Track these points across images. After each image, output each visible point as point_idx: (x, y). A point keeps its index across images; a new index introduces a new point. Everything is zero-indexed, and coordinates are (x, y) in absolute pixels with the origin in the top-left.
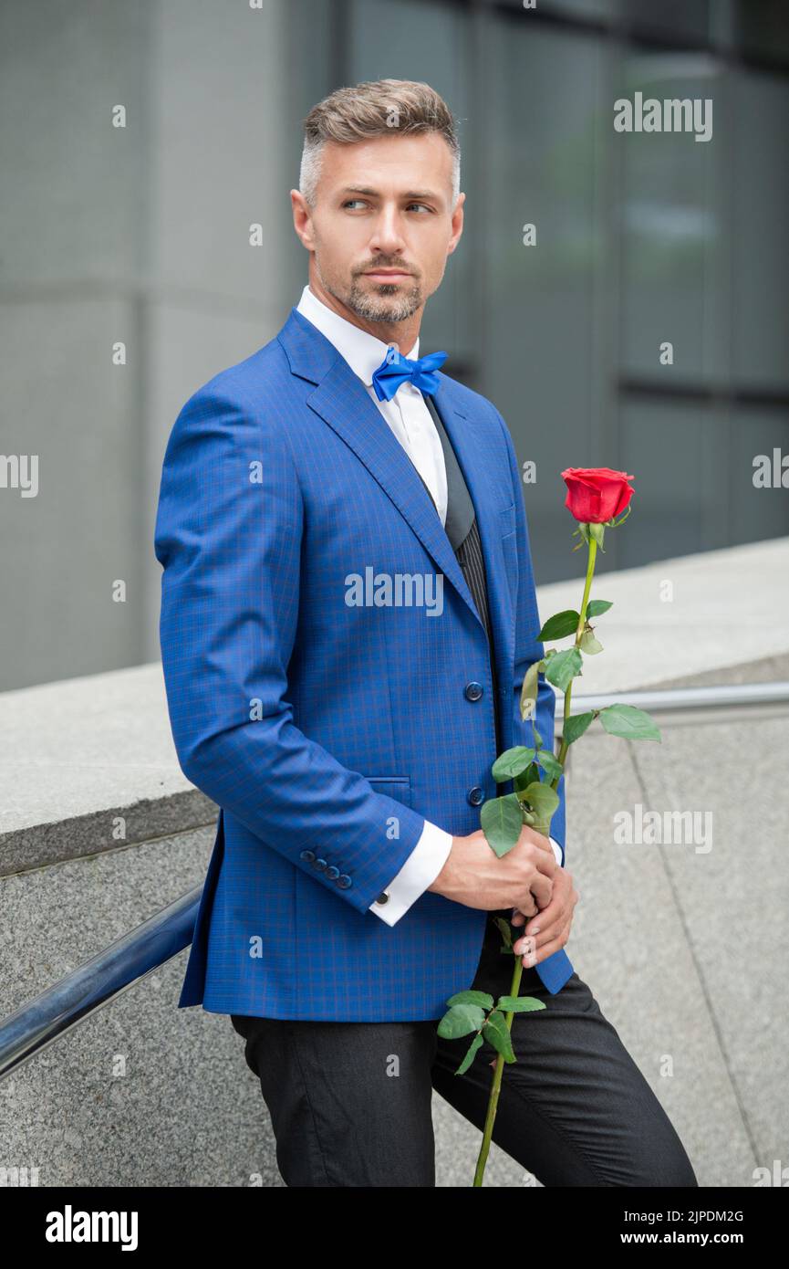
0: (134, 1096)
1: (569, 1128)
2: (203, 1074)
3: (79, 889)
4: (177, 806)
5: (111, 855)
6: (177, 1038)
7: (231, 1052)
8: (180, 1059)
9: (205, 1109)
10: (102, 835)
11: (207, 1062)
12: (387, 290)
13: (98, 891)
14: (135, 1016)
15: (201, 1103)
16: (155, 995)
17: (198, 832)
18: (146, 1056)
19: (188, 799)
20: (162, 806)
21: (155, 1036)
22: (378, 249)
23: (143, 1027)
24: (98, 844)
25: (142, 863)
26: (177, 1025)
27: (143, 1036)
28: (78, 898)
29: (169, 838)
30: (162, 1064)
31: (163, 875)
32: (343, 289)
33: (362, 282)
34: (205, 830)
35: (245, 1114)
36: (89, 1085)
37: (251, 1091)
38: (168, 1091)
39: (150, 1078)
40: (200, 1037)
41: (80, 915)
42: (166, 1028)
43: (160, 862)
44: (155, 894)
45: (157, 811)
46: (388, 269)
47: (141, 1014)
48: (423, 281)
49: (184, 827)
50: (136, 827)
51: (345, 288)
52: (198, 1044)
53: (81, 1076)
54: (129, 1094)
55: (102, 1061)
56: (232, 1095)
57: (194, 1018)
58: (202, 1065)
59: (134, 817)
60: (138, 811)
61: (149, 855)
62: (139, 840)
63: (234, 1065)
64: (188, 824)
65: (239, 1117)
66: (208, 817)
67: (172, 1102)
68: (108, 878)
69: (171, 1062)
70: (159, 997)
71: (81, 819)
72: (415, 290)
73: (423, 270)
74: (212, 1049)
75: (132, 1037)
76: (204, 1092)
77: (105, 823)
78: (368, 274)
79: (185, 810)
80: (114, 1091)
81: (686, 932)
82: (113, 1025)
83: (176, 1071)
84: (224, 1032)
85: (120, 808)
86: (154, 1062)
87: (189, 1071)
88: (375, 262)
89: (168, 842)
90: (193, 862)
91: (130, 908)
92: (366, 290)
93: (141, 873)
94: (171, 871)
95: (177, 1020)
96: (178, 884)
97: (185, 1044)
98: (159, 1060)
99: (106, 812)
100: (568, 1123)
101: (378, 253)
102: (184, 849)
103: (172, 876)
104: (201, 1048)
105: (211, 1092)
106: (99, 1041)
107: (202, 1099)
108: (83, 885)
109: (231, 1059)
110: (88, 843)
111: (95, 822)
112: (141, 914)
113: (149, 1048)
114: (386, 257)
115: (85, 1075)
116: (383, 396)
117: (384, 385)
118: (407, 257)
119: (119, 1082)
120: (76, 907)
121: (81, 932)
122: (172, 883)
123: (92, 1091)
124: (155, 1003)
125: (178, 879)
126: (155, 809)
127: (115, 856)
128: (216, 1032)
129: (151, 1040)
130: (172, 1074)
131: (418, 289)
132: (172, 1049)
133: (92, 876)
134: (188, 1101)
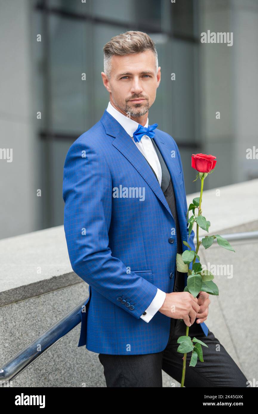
0: (57, 377)
1: (213, 380)
2: (78, 369)
3: (35, 307)
4: (65, 278)
5: (45, 295)
6: (69, 357)
7: (86, 361)
8: (70, 364)
9: (79, 381)
10: (42, 289)
11: (79, 365)
12: (138, 106)
13: (41, 308)
14: (55, 350)
15: (78, 379)
16: (61, 343)
17: (72, 287)
18: (60, 363)
19: (68, 276)
20: (60, 278)
21: (62, 357)
22: (133, 92)
23: (58, 354)
24: (40, 292)
25: (55, 298)
26: (69, 352)
27: (58, 357)
28: (35, 310)
29: (62, 289)
30: (65, 366)
31: (61, 302)
32: (123, 106)
33: (129, 104)
34: (74, 286)
35: (91, 382)
36: (42, 374)
37: (93, 374)
38: (67, 375)
39: (61, 371)
40: (76, 356)
41: (36, 316)
42: (65, 354)
43: (60, 297)
44: (59, 308)
45: (58, 280)
46: (138, 99)
47: (57, 349)
48: (150, 100)
49: (67, 285)
50: (52, 286)
51: (123, 105)
52: (75, 359)
53: (39, 371)
54: (55, 377)
55: (46, 366)
56: (87, 376)
57: (74, 350)
58: (77, 366)
59: (51, 282)
60: (52, 280)
61: (57, 295)
62: (53, 290)
63: (87, 365)
64: (68, 284)
65: (90, 383)
66: (74, 281)
67: (68, 379)
68: (44, 303)
69: (67, 365)
70: (62, 343)
71: (35, 283)
72: (147, 104)
73: (149, 97)
74: (80, 360)
75: (55, 357)
76: (78, 375)
77: (43, 285)
78: (131, 101)
79: (67, 280)
80: (50, 376)
81: (224, 316)
82: (48, 353)
83: (69, 368)
84: (83, 354)
85: (47, 280)
86: (62, 366)
87: (73, 368)
88: (133, 97)
89: (63, 290)
90: (71, 297)
91: (52, 313)
92: (131, 106)
93: (54, 301)
94: (64, 300)
95: (69, 351)
96: (66, 304)
97: (71, 359)
98: (64, 365)
99: (43, 281)
100: (212, 378)
101: (134, 94)
102: (67, 293)
103: (64, 302)
104: (76, 360)
105: (80, 375)
106: (44, 359)
107: (78, 377)
108: (36, 306)
109: (86, 364)
110: (37, 292)
111: (39, 284)
112: (55, 315)
113: (60, 361)
114: (136, 95)
115: (41, 371)
116: (137, 141)
117: (137, 137)
118: (144, 94)
119: (52, 373)
120: (34, 313)
121: (37, 322)
122: (64, 304)
123: (43, 376)
124: (61, 345)
125: (66, 303)
126: (58, 279)
127: (46, 296)
128: (81, 355)
129: (61, 358)
130: (68, 369)
131: (148, 103)
132: (67, 361)
133: (39, 303)
134: (74, 378)
